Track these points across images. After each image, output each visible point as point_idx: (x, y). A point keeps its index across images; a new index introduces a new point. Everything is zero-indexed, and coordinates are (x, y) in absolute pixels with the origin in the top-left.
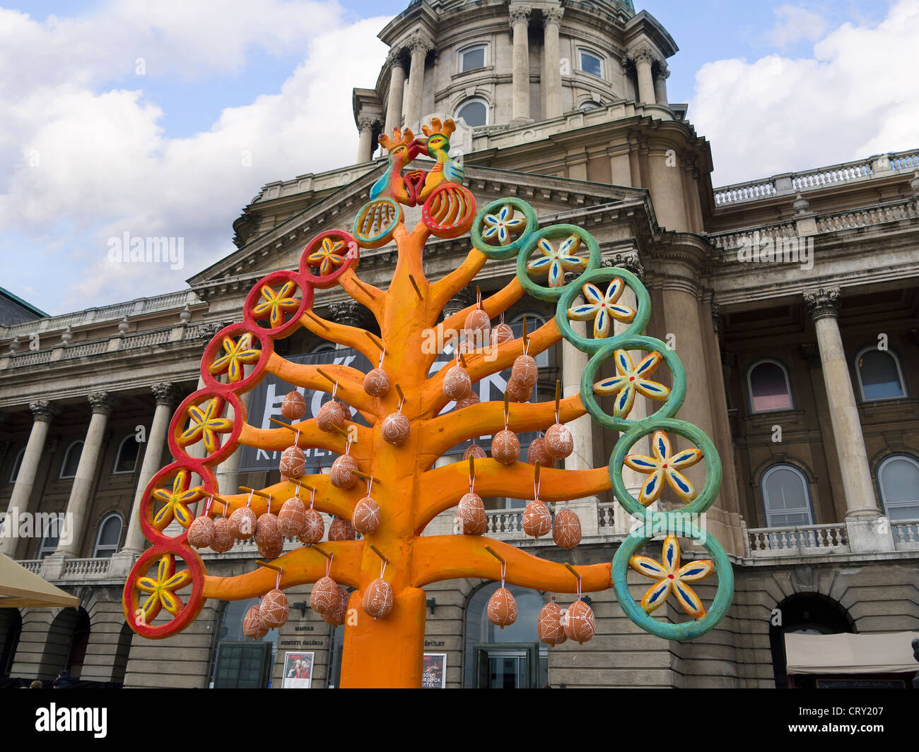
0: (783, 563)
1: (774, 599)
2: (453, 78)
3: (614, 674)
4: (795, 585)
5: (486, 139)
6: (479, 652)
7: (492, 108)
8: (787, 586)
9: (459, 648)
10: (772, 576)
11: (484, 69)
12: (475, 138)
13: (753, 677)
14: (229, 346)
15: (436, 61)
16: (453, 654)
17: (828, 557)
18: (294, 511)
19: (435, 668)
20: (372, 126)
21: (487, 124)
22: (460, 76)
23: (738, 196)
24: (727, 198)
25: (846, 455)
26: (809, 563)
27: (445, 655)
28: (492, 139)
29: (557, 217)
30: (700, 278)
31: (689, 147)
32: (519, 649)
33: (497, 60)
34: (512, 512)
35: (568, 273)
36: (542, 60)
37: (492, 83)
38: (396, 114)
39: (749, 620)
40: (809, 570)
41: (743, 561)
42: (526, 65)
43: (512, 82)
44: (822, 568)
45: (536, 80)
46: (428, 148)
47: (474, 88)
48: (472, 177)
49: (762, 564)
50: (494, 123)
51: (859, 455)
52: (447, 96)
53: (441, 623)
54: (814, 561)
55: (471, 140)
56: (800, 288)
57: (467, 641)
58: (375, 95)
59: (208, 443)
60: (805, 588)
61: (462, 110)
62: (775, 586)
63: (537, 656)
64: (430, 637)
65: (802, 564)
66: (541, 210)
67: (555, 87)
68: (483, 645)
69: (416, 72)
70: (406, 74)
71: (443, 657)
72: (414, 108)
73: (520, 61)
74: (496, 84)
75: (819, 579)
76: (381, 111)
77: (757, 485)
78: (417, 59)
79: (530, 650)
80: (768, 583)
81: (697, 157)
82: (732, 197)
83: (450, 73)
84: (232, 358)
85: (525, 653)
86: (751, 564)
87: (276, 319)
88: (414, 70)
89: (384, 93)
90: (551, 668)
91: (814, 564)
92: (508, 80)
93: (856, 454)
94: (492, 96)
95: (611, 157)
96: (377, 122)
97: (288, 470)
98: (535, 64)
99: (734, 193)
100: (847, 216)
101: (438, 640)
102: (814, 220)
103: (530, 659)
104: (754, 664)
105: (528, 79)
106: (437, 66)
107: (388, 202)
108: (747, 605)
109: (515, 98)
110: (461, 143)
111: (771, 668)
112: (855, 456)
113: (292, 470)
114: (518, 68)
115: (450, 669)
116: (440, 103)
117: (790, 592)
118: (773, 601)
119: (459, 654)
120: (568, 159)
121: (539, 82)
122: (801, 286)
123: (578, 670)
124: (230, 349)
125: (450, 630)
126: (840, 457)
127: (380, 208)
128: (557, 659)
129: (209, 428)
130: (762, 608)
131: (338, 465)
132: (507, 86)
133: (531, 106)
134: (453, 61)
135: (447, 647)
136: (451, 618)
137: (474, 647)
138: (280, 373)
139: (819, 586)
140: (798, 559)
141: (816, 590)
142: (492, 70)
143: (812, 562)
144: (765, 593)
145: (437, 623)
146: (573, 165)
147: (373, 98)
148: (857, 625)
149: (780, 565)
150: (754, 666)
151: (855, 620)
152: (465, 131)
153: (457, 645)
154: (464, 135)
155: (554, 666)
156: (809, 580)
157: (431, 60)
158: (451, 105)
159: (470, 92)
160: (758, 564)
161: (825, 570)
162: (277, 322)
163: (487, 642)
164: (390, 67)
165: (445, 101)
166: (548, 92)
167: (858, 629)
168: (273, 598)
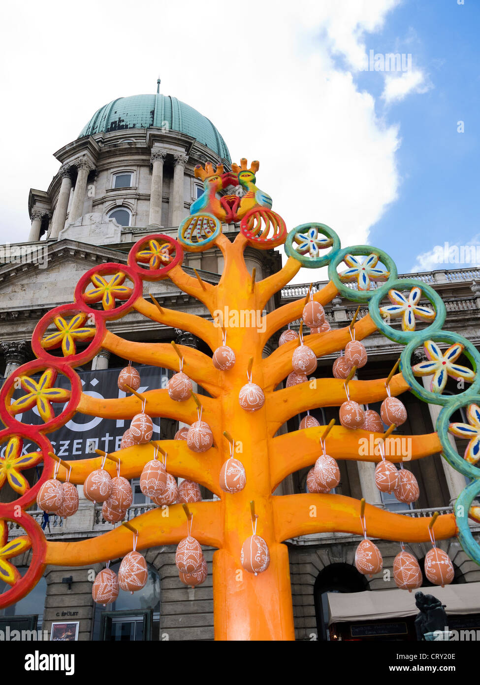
0: (324, 542)
1: (317, 568)
2: (107, 191)
3: (210, 631)
4: (331, 558)
5: (131, 235)
6: (106, 619)
7: (134, 215)
8: (325, 559)
9: (90, 616)
10: (316, 553)
11: (130, 189)
12: (123, 234)
13: (303, 626)
14: (61, 323)
15: (96, 178)
16: (84, 622)
17: (352, 537)
18: (160, 472)
19: (70, 634)
20: (42, 217)
21: (130, 225)
22: (113, 190)
23: (295, 292)
24: (288, 293)
25: (363, 468)
26: (340, 542)
27: (78, 622)
28: (135, 235)
29: (181, 293)
30: (273, 344)
31: (269, 257)
32: (136, 614)
33: (140, 184)
34: (137, 507)
35: (187, 333)
36: (171, 188)
37: (135, 199)
38: (62, 211)
39: (300, 584)
40: (340, 547)
41: (297, 542)
42: (160, 190)
43: (149, 200)
44: (348, 545)
45: (166, 201)
46: (239, 180)
47: (123, 200)
48: (121, 259)
49: (310, 543)
50: (135, 225)
51: (371, 467)
52: (102, 203)
53: (76, 596)
54: (343, 541)
55: (120, 234)
56: (336, 355)
57: (96, 610)
58: (46, 196)
59: (44, 411)
60: (338, 560)
61: (112, 214)
62: (318, 559)
63: (152, 619)
64: (67, 608)
65: (335, 543)
66: (169, 287)
67: (179, 206)
68: (109, 613)
69: (81, 183)
70: (73, 184)
71: (76, 624)
72: (77, 208)
73: (156, 186)
74: (138, 199)
75: (346, 554)
76: (50, 208)
77: (303, 488)
78: (82, 175)
79: (146, 615)
80: (313, 558)
81: (273, 263)
82: (292, 293)
83: (106, 188)
84: (66, 335)
85: (142, 618)
86: (302, 544)
87: (109, 304)
88: (79, 182)
89: (54, 195)
90: (162, 628)
91: (343, 543)
92: (147, 198)
93: (369, 467)
94: (134, 207)
95: (217, 257)
96: (46, 215)
97: (141, 434)
98: (166, 190)
99: (293, 290)
100: (364, 311)
101: (73, 611)
102: (345, 312)
103: (146, 621)
104: (304, 617)
105: (161, 199)
106: (96, 181)
107: (209, 216)
108: (299, 574)
109: (151, 211)
110: (112, 236)
111: (314, 620)
112: (368, 468)
113: (144, 435)
114: (155, 191)
115: (82, 634)
116: (96, 207)
117: (327, 563)
118: (317, 570)
119: (89, 621)
120: (188, 255)
121: (168, 202)
122: (337, 354)
123: (183, 629)
124: (63, 326)
125: (83, 602)
126: (359, 469)
127: (202, 221)
128: (167, 622)
129: (44, 397)
130: (308, 575)
131: (197, 429)
132: (146, 202)
133: (162, 218)
134: (108, 180)
135: (80, 616)
136: (84, 592)
137: (102, 615)
138: (118, 349)
139: (346, 558)
140: (333, 539)
141: (344, 561)
142: (136, 189)
143: (342, 542)
144: (311, 564)
145: (73, 596)
146: (191, 260)
147: (44, 197)
148: (370, 585)
149: (321, 544)
150: (303, 619)
151: (369, 582)
152: (116, 228)
153: (88, 614)
154: (115, 230)
155: (165, 627)
156: (340, 555)
157: (92, 177)
158: (104, 209)
159: (119, 202)
160: (307, 544)
161: (350, 547)
162: (110, 306)
163: (111, 610)
164: (61, 178)
165: (100, 206)
166: (174, 209)
167: (371, 588)
168: (135, 560)
